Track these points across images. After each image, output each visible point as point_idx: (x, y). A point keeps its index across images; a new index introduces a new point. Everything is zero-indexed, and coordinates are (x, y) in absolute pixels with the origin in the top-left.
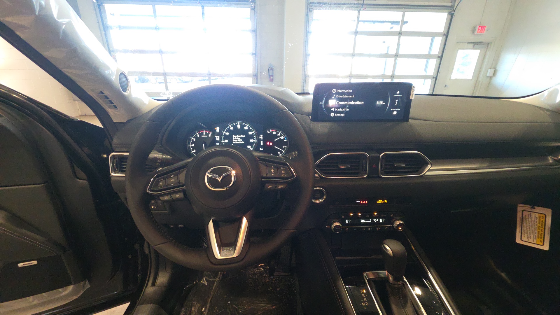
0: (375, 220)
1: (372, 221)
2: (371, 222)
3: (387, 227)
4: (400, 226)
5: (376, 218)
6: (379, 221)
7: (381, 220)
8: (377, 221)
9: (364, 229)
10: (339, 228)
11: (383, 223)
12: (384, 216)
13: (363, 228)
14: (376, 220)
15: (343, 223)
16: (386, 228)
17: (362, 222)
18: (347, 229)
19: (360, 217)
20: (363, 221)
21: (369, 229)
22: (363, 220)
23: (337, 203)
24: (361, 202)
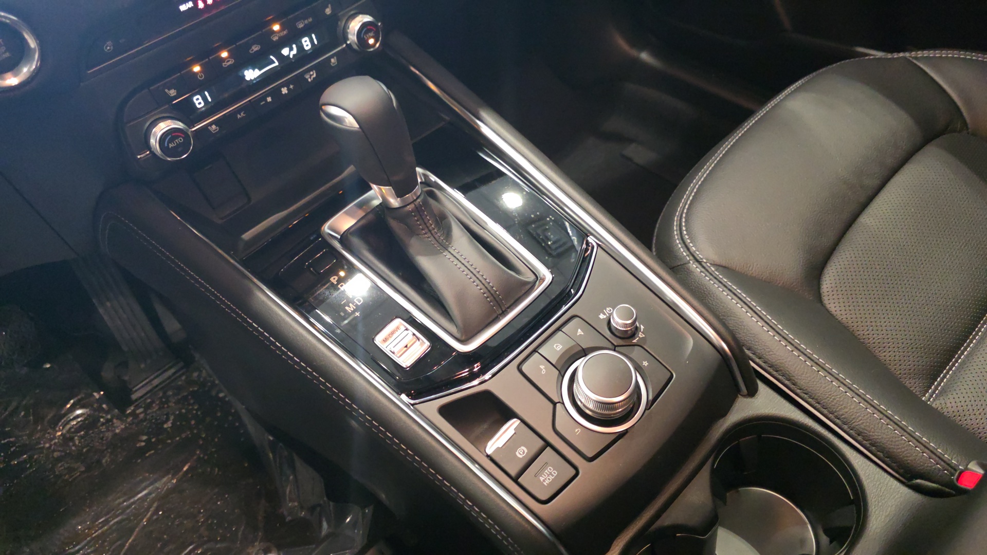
0: (285, 51)
1: (281, 58)
2: (277, 64)
3: (332, 56)
4: (366, 33)
5: (287, 41)
6: (300, 48)
7: (306, 43)
8: (295, 51)
9: (269, 99)
10: (178, 137)
11: (317, 51)
12: (306, 22)
13: (263, 98)
14: (291, 49)
15: (186, 112)
16: (333, 60)
17: (248, 78)
18: (214, 127)
19: (231, 62)
20: (251, 74)
21: (284, 91)
22: (251, 71)
23: (108, 47)
24: (196, 4)
